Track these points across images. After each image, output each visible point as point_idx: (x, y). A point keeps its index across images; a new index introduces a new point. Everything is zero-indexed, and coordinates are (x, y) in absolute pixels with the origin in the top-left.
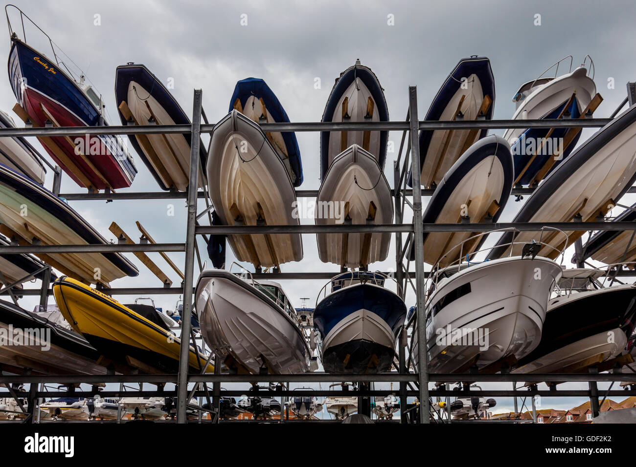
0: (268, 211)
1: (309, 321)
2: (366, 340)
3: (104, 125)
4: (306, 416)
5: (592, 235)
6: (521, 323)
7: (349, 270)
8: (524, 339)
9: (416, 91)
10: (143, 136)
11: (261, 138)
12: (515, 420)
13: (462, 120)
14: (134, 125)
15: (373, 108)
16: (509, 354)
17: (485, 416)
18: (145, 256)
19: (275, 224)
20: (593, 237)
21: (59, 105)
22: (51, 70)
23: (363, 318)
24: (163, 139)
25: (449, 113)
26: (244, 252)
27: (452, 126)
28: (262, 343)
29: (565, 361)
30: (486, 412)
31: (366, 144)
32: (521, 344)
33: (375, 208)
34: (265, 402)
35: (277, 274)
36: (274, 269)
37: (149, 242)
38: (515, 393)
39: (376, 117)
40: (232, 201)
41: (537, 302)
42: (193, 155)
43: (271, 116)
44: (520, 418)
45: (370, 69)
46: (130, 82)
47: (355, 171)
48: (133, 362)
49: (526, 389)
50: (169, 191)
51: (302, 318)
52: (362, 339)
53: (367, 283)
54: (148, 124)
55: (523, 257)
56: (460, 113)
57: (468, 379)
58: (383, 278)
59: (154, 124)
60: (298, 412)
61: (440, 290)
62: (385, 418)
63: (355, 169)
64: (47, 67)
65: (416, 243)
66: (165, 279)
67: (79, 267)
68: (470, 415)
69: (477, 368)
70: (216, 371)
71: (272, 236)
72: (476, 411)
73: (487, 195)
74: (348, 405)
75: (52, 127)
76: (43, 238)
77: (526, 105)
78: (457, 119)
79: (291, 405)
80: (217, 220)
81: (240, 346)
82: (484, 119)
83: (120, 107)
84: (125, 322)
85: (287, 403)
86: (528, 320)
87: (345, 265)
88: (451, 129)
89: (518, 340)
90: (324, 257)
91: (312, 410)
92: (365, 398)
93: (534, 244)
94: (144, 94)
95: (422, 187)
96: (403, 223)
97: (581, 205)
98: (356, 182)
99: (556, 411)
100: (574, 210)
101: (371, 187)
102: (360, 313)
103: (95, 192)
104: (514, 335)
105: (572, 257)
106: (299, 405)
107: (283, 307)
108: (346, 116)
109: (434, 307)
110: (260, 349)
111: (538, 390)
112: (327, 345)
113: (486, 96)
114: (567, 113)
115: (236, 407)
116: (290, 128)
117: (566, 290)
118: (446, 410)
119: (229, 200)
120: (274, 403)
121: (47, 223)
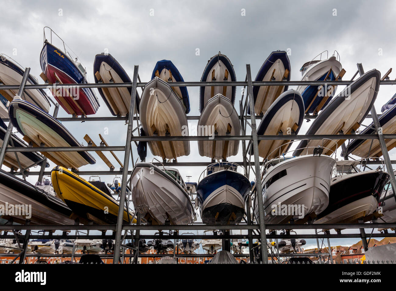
0: (172, 128)
1: (191, 190)
2: (228, 204)
3: (85, 83)
4: (189, 252)
5: (350, 141)
6: (316, 193)
7: (216, 161)
8: (319, 203)
9: (250, 66)
10: (106, 89)
11: (170, 90)
12: (319, 253)
13: (275, 81)
14: (102, 83)
15: (228, 75)
16: (312, 211)
17: (299, 251)
18: (102, 153)
19: (175, 136)
20: (351, 142)
21: (64, 73)
22: (62, 56)
23: (226, 190)
24: (116, 89)
25: (268, 77)
26: (157, 150)
27: (270, 84)
28: (167, 205)
29: (344, 215)
30: (300, 248)
31: (224, 93)
32: (318, 206)
33: (231, 127)
34: (164, 242)
35: (175, 163)
36: (173, 160)
37: (105, 146)
38: (317, 236)
39: (229, 79)
40: (152, 122)
41: (325, 181)
42: (132, 98)
43: (174, 79)
44: (321, 252)
45: (226, 56)
46: (102, 62)
47: (219, 107)
48: (91, 217)
49: (323, 233)
50: (116, 116)
51: (187, 188)
52: (225, 203)
53: (228, 170)
54: (109, 82)
55: (314, 155)
56: (273, 77)
57: (289, 227)
58: (236, 166)
59: (113, 82)
60: (185, 249)
61: (269, 173)
62: (238, 253)
63: (219, 106)
64: (60, 55)
65: (254, 146)
66: (111, 166)
67: (63, 159)
68: (290, 250)
69: (293, 220)
70: (138, 222)
71: (174, 142)
72: (294, 248)
73: (291, 120)
74: (215, 244)
75: (59, 84)
76: (46, 143)
77: (307, 74)
78: (272, 81)
79: (180, 244)
80: (143, 133)
81: (155, 207)
82: (286, 80)
83: (95, 74)
84: (89, 192)
85: (178, 243)
86: (321, 191)
87: (214, 158)
88: (269, 86)
89: (316, 203)
90: (202, 153)
91: (193, 247)
92: (227, 240)
93: (319, 148)
94: (108, 68)
95: (256, 115)
96: (246, 135)
97: (342, 126)
98: (220, 113)
99: (343, 247)
100: (339, 128)
101: (229, 116)
102: (224, 187)
103: (76, 117)
104: (313, 201)
105: (341, 153)
106: (185, 244)
107: (179, 183)
108: (214, 79)
109: (266, 183)
110: (165, 209)
111: (331, 234)
112: (205, 207)
113: (286, 70)
114: (329, 78)
115: (146, 246)
116: (184, 84)
117: (340, 173)
118: (276, 247)
119: (151, 122)
120: (170, 243)
121: (50, 135)
